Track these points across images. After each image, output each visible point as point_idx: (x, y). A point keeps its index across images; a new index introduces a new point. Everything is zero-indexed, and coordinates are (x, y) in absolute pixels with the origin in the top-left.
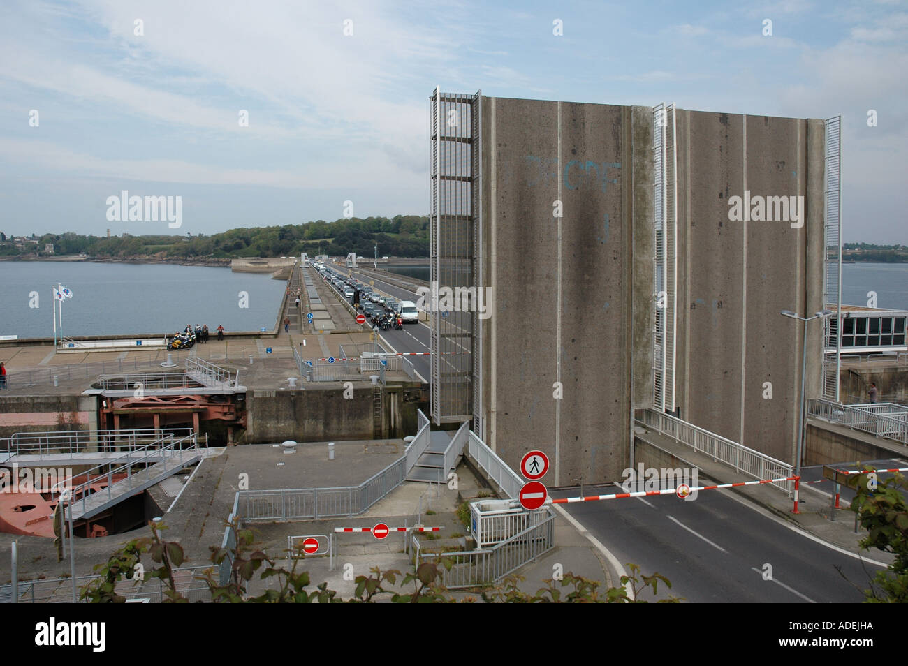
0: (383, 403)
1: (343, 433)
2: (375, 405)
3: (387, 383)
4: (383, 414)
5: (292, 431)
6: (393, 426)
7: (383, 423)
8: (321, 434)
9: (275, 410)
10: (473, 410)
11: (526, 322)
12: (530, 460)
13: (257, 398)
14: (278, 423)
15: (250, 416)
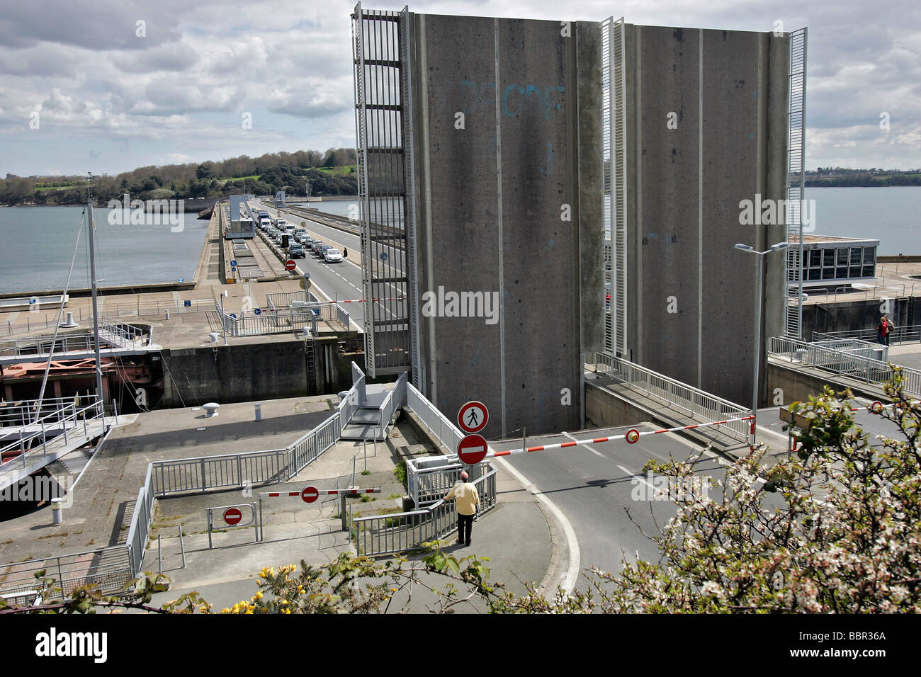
0: (317, 357)
1: (273, 391)
2: (307, 359)
3: (321, 334)
4: (317, 368)
5: (216, 391)
6: (328, 381)
7: (317, 378)
8: (249, 393)
9: (195, 369)
10: (411, 360)
11: (466, 264)
12: (469, 412)
13: (175, 357)
14: (200, 383)
15: (168, 378)
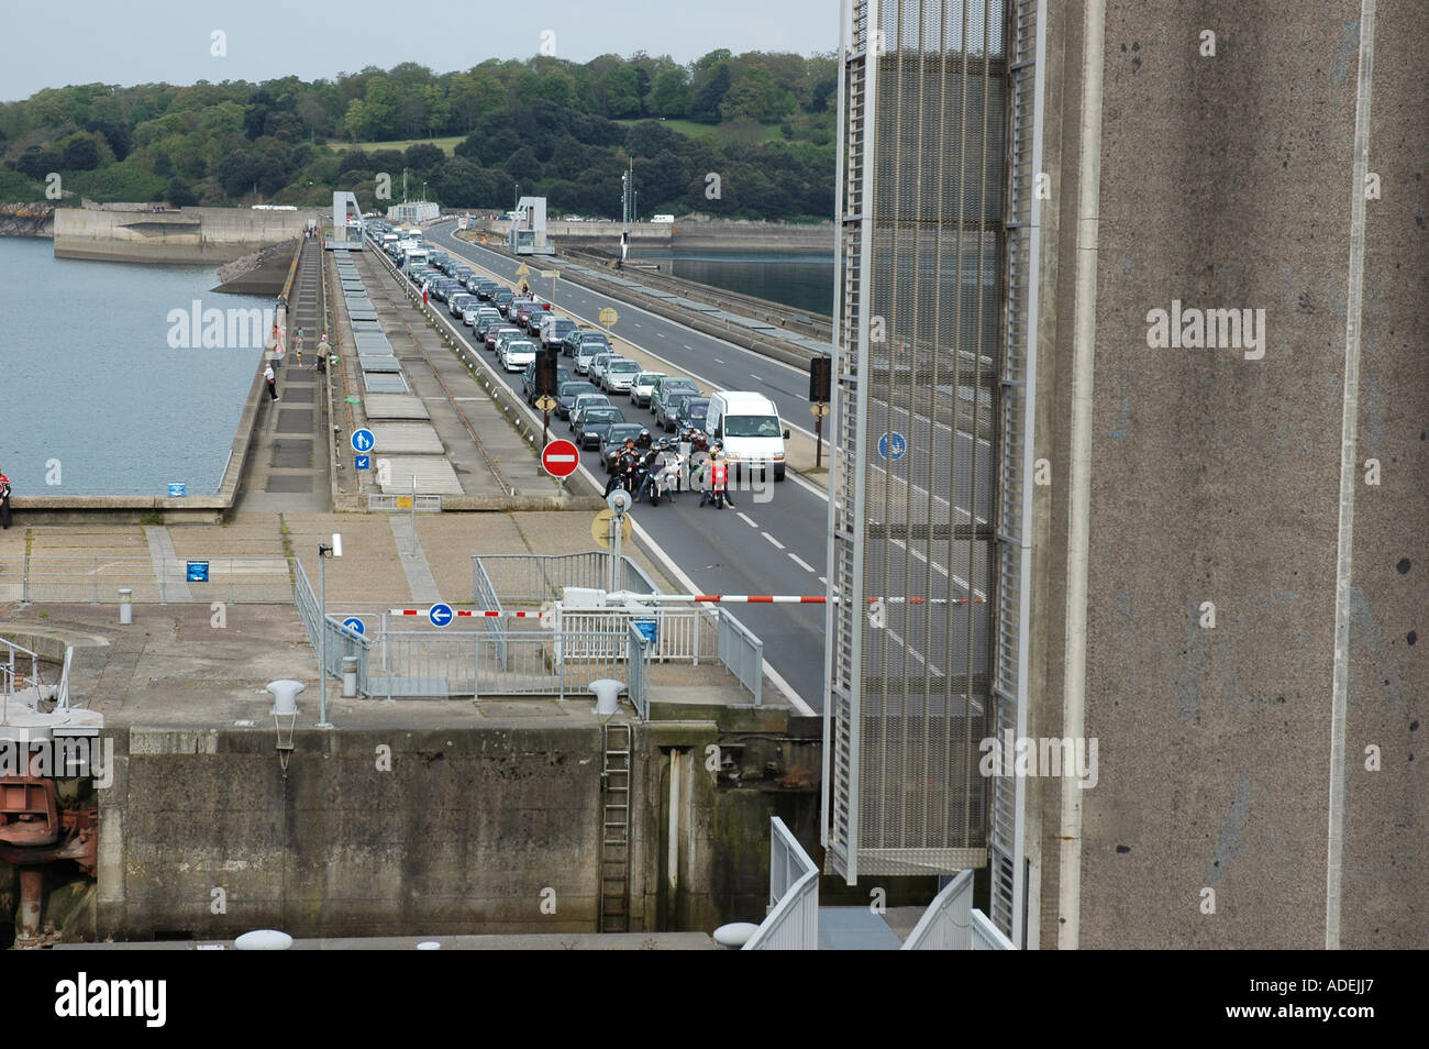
0: (639, 791)
1: (478, 902)
2: (606, 793)
3: (657, 711)
4: (637, 833)
5: (276, 891)
6: (673, 882)
7: (637, 868)
8: (391, 905)
9: (211, 805)
10: (988, 829)
11: (1211, 488)
13: (141, 758)
14: (225, 857)
15: (112, 831)
